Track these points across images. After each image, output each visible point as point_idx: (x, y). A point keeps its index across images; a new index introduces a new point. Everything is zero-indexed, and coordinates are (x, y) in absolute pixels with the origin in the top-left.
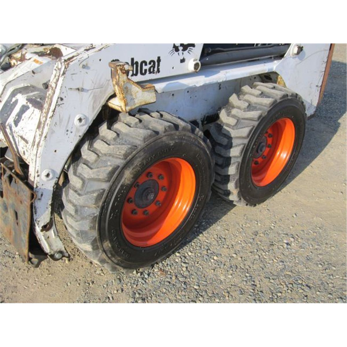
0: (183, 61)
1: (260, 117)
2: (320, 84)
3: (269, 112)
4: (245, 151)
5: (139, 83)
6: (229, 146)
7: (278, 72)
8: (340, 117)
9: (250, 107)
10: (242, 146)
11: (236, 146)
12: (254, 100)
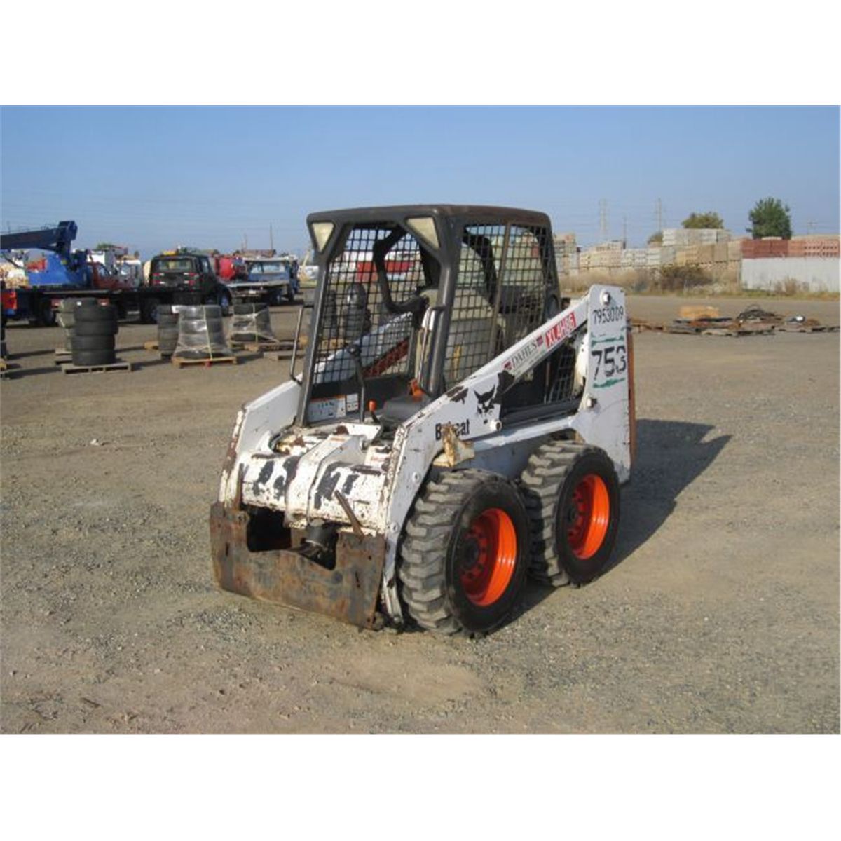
0: (486, 422)
1: (566, 472)
2: (628, 441)
3: (574, 466)
4: (558, 509)
5: (465, 441)
6: (540, 507)
7: (575, 428)
8: (676, 495)
9: (554, 464)
10: (552, 505)
11: (547, 506)
12: (557, 457)
